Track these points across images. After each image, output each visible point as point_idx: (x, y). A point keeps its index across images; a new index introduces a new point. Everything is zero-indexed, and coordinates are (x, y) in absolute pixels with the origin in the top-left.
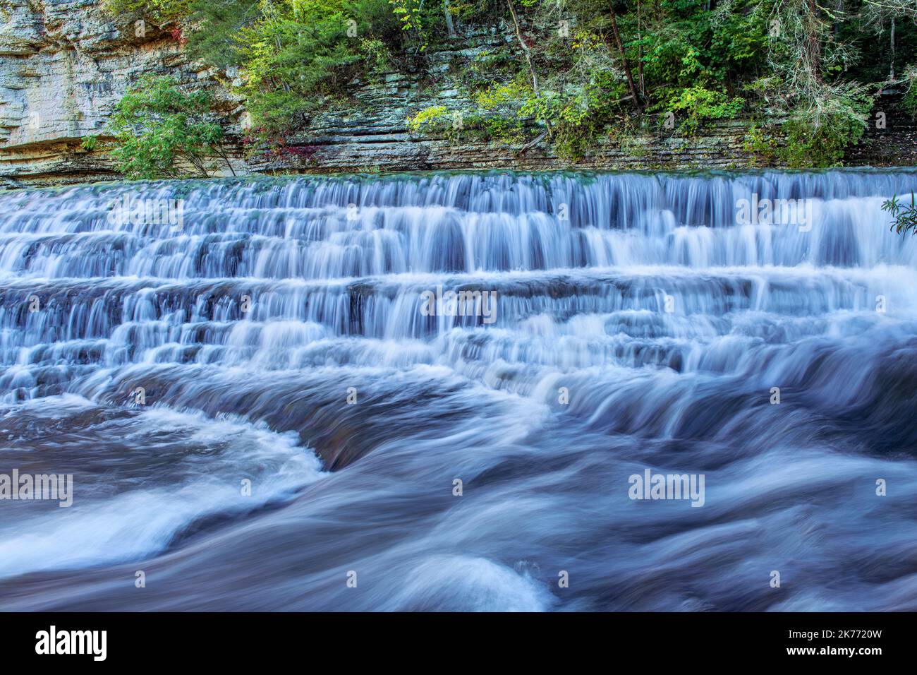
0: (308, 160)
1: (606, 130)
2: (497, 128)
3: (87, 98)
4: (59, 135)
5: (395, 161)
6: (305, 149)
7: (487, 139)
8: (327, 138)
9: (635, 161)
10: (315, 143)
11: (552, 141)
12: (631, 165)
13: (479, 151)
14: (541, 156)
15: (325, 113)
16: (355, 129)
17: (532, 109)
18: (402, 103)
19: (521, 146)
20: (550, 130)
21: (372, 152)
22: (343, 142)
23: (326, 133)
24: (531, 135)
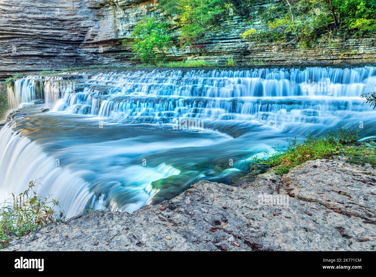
0: (203, 50)
1: (321, 37)
2: (276, 36)
3: (121, 24)
4: (111, 38)
5: (235, 50)
6: (202, 45)
7: (271, 41)
8: (210, 41)
9: (333, 49)
10: (205, 43)
11: (298, 41)
12: (331, 51)
13: (268, 45)
14: (293, 47)
15: (210, 32)
16: (221, 38)
17: (290, 29)
18: (239, 27)
19: (285, 43)
20: (297, 37)
21: (226, 47)
22: (216, 43)
23: (210, 40)
24: (290, 39)
